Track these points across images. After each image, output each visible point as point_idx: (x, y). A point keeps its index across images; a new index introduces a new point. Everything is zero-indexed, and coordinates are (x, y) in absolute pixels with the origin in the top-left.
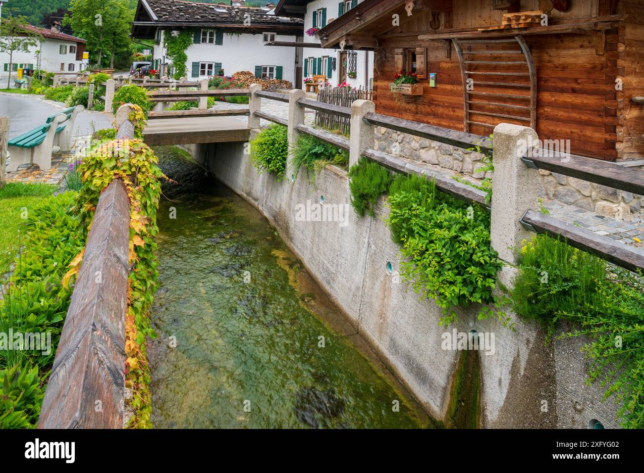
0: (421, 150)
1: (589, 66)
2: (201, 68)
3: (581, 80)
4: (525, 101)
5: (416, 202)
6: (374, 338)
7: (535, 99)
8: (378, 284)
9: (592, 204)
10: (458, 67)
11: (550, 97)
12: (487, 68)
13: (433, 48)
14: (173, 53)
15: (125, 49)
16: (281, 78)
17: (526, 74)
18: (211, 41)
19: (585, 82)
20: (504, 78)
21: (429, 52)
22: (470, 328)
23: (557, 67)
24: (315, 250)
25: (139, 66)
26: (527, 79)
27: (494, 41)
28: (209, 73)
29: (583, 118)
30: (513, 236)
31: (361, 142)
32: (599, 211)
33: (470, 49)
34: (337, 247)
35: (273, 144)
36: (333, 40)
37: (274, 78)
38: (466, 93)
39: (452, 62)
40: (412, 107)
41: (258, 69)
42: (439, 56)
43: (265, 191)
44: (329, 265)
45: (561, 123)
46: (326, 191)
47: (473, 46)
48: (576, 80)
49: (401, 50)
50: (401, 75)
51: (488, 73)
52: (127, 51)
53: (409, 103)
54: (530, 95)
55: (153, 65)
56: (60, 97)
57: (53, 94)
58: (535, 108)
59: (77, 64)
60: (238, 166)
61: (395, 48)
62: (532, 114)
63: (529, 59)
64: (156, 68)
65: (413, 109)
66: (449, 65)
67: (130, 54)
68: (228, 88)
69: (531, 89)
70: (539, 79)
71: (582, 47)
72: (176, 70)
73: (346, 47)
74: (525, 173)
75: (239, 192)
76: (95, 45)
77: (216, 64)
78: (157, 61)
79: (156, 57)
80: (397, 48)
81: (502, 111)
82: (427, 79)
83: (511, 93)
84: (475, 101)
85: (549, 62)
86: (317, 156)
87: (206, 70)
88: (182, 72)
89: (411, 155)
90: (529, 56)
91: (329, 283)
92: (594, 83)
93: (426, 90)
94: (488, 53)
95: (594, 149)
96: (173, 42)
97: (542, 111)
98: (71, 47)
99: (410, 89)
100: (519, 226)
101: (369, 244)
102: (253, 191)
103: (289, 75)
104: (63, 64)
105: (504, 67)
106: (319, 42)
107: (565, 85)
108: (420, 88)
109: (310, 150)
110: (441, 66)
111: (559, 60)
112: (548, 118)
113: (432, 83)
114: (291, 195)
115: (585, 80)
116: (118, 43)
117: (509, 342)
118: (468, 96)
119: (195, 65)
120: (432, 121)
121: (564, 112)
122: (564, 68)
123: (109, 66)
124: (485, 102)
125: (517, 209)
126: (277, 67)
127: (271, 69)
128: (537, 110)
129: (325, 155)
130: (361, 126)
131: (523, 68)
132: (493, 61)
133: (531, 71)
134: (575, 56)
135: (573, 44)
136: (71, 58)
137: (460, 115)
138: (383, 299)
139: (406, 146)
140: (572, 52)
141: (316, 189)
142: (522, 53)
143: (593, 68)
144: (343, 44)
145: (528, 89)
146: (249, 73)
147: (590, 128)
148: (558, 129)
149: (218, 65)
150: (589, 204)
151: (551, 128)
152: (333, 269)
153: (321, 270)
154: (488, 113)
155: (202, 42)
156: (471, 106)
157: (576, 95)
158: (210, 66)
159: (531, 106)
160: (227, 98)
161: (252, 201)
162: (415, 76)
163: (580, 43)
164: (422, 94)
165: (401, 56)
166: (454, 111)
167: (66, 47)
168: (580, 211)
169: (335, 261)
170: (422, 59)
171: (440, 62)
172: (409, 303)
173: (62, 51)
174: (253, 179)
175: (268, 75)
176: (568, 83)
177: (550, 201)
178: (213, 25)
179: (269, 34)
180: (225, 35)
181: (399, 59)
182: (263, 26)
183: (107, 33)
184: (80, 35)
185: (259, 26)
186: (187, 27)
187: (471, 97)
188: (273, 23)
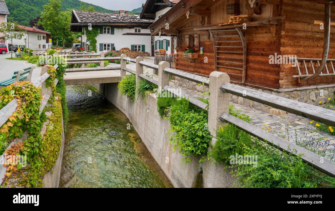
0: (197, 86)
1: (269, 42)
2: (104, 46)
3: (266, 49)
4: (241, 60)
5: (180, 109)
6: (166, 172)
7: (245, 59)
8: (168, 148)
9: (268, 110)
10: (212, 44)
11: (252, 58)
12: (226, 44)
13: (202, 35)
14: (90, 39)
15: (70, 37)
16: (144, 51)
17: (241, 47)
18: (108, 33)
19: (267, 50)
20: (233, 49)
21: (200, 37)
22: (200, 166)
23: (255, 43)
24: (146, 133)
25: (77, 45)
26: (241, 49)
27: (228, 30)
28: (108, 49)
29: (266, 68)
30: (216, 124)
31: (162, 82)
32: (271, 113)
33: (218, 35)
34: (154, 132)
35: (129, 83)
36: (156, 31)
37: (141, 51)
38: (216, 57)
39: (210, 42)
40: (193, 64)
41: (133, 46)
42: (204, 38)
43: (128, 106)
44: (150, 140)
45: (256, 71)
46: (149, 105)
47: (219, 33)
48: (263, 49)
49: (188, 36)
50: (188, 49)
51: (225, 47)
52: (71, 38)
53: (191, 62)
54: (243, 57)
55: (82, 45)
56: (35, 62)
57: (31, 60)
58: (245, 63)
59: (47, 45)
60: (117, 94)
61: (186, 35)
62: (244, 67)
63: (242, 39)
65: (194, 65)
66: (209, 43)
67: (72, 39)
68: (116, 56)
69: (244, 54)
70: (247, 49)
71: (266, 32)
72: (92, 48)
74: (222, 95)
75: (117, 106)
76: (54, 35)
77: (111, 44)
78: (83, 43)
79: (83, 41)
80: (187, 35)
81: (231, 65)
82: (199, 51)
83: (236, 57)
84: (220, 61)
85: (252, 40)
86: (147, 89)
87: (107, 47)
88: (94, 49)
89: (192, 88)
90: (242, 38)
91: (150, 148)
92: (271, 51)
93: (199, 56)
94: (225, 36)
95: (270, 83)
96: (89, 34)
97: (249, 65)
98: (43, 36)
99: (191, 55)
100: (219, 120)
101: (165, 130)
102: (123, 106)
103: (148, 49)
104: (40, 45)
105: (232, 43)
106: (150, 32)
107: (259, 52)
108: (196, 55)
109: (144, 86)
110: (205, 43)
111: (256, 39)
112: (251, 69)
113: (202, 52)
114: (137, 107)
115: (267, 49)
116: (66, 34)
117: (213, 172)
118: (216, 58)
119: (101, 45)
120: (202, 71)
121: (258, 65)
122: (258, 43)
123: (62, 46)
124: (224, 61)
125: (218, 112)
126: (142, 45)
127: (139, 47)
128: (246, 64)
129: (150, 88)
130: (162, 74)
131: (240, 44)
132: (228, 40)
133: (244, 45)
134: (263, 37)
135: (262, 31)
136: (43, 42)
137: (213, 68)
138: (170, 155)
139: (191, 84)
140: (262, 35)
141: (146, 104)
142: (239, 36)
143: (271, 43)
144: (160, 33)
145: (242, 54)
146: (128, 49)
147: (269, 73)
148: (255, 74)
149: (113, 45)
150: (267, 110)
151: (252, 73)
152: (152, 142)
153: (148, 142)
154: (225, 67)
155: (104, 33)
156: (218, 64)
157: (263, 57)
158: (109, 45)
159: (243, 63)
160: (115, 61)
161: (123, 111)
162: (194, 49)
163: (265, 31)
164: (197, 58)
165: (188, 39)
166: (211, 66)
167: (41, 36)
168: (262, 113)
169: (153, 138)
170: (197, 40)
171: (205, 42)
172: (178, 156)
173: (39, 38)
174: (123, 100)
175: (138, 50)
176: (260, 51)
177: (251, 109)
178: (109, 24)
179: (138, 28)
180: (115, 29)
181: (187, 40)
182: (135, 24)
183: (60, 29)
184: (48, 30)
185: (132, 24)
186: (96, 26)
187: (218, 59)
188: (139, 23)
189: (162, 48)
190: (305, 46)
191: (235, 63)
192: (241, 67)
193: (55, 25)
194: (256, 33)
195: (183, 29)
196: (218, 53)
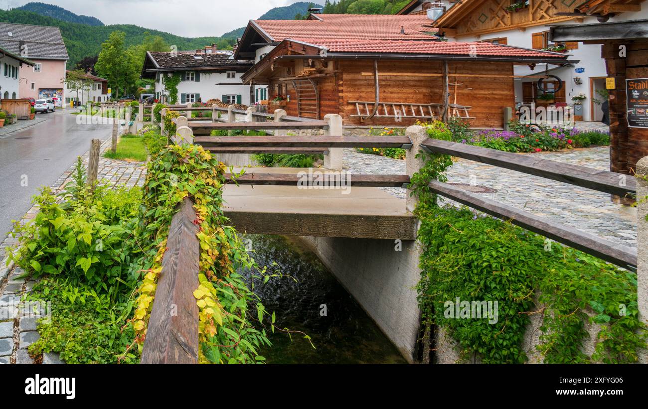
1: (332, 90)
2: (186, 97)
4: (315, 105)
7: (318, 104)
10: (296, 92)
11: (323, 103)
12: (305, 92)
13: (288, 84)
14: (169, 88)
15: (133, 85)
16: (241, 103)
17: (315, 94)
18: (192, 79)
20: (310, 96)
21: (287, 86)
23: (324, 90)
25: (145, 97)
26: (315, 96)
28: (192, 101)
33: (300, 84)
36: (247, 81)
37: (236, 103)
41: (224, 97)
42: (290, 87)
50: (277, 97)
51: (305, 94)
54: (316, 102)
55: (155, 96)
59: (102, 96)
61: (275, 84)
62: (317, 110)
63: (315, 87)
64: (158, 98)
66: (294, 91)
67: (136, 88)
69: (317, 100)
70: (319, 96)
71: (330, 82)
72: (171, 99)
73: (252, 84)
76: (114, 83)
77: (196, 94)
78: (158, 93)
79: (157, 91)
80: (277, 84)
81: (310, 110)
82: (286, 98)
83: (312, 102)
84: (303, 107)
85: (322, 88)
87: (190, 98)
88: (175, 100)
93: (287, 103)
94: (305, 85)
96: (169, 81)
97: (321, 108)
98: (98, 85)
99: (279, 103)
103: (246, 101)
104: (94, 97)
105: (310, 91)
108: (283, 103)
110: (291, 92)
111: (325, 88)
112: (323, 111)
113: (288, 100)
115: (332, 95)
116: (129, 81)
118: (299, 104)
119: (183, 95)
124: (305, 107)
126: (237, 95)
127: (234, 97)
128: (319, 108)
131: (314, 91)
133: (316, 92)
134: (329, 86)
135: (328, 81)
136: (98, 92)
140: (328, 84)
142: (312, 85)
144: (251, 83)
145: (315, 100)
146: (218, 100)
154: (306, 111)
155: (187, 80)
156: (301, 109)
157: (330, 101)
158: (192, 96)
159: (317, 107)
162: (282, 97)
164: (285, 105)
166: (296, 112)
167: (95, 85)
170: (285, 89)
171: (291, 90)
173: (93, 88)
175: (231, 101)
176: (328, 97)
178: (193, 69)
179: (231, 72)
180: (201, 75)
181: (277, 89)
182: (227, 67)
183: (121, 74)
184: (101, 76)
185: (223, 68)
186: (177, 71)
187: (301, 105)
188: (233, 65)
189: (265, 99)
190: (367, 92)
191: (312, 107)
192: (315, 110)
193: (116, 69)
194: (325, 83)
195: (274, 78)
196: (301, 100)
